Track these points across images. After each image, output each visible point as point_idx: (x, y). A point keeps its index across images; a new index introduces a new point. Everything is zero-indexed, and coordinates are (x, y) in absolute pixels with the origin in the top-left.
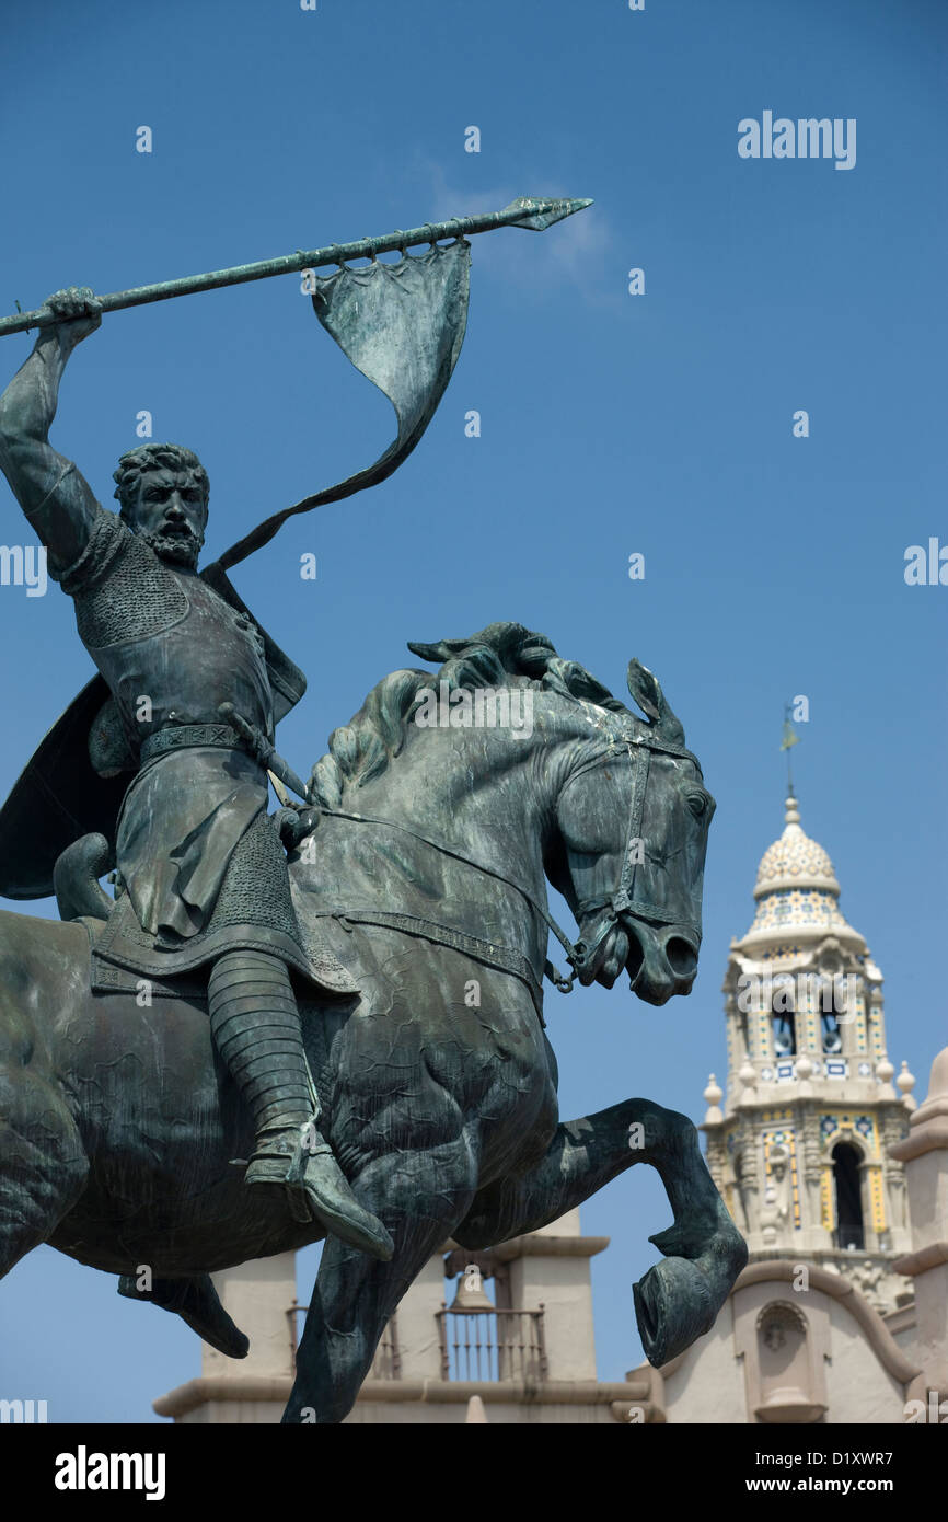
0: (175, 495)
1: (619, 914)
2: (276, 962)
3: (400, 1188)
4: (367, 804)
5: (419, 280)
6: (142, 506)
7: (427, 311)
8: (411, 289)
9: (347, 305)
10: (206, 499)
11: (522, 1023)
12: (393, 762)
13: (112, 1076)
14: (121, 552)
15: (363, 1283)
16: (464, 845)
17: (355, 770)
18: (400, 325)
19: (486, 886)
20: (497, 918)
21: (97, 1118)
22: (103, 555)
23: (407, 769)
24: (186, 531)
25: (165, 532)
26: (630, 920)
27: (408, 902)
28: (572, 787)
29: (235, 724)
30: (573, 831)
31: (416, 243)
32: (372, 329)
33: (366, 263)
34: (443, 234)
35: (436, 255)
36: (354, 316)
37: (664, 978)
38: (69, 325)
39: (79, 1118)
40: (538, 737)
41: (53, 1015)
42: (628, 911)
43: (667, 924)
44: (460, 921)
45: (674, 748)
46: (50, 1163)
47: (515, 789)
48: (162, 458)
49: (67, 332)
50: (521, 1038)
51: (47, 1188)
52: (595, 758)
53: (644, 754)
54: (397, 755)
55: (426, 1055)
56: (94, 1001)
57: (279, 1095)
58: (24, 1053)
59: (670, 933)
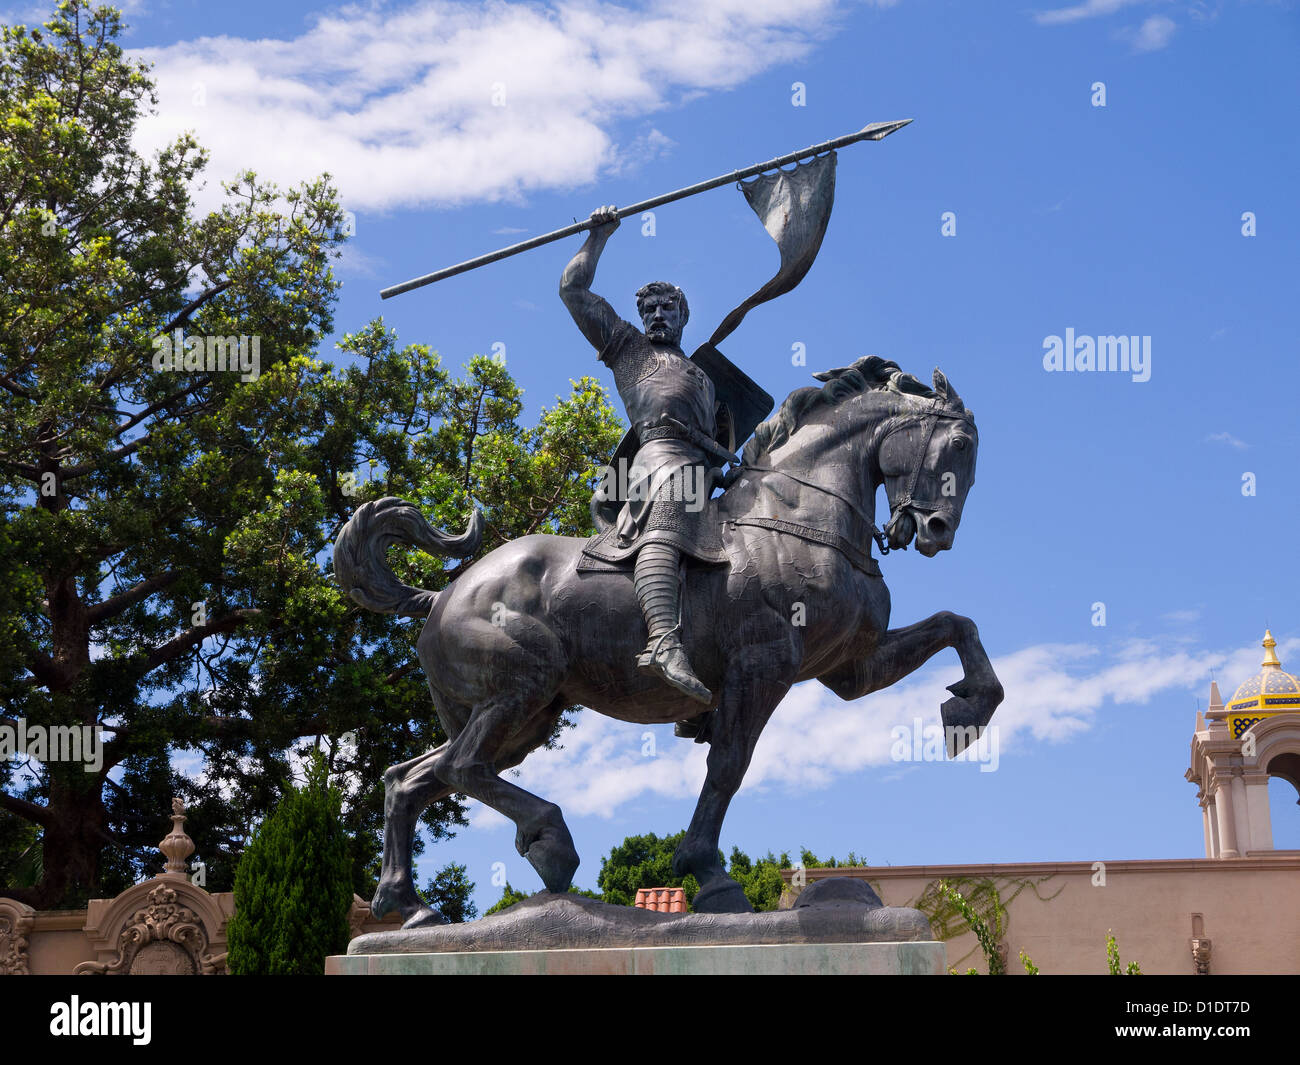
0: (658, 309)
1: (905, 508)
2: (669, 549)
3: (750, 666)
5: (805, 177)
7: (807, 192)
8: (800, 182)
9: (762, 195)
11: (827, 572)
12: (789, 439)
13: (581, 616)
15: (735, 720)
16: (816, 477)
17: (768, 443)
18: (788, 201)
19: (824, 500)
20: (827, 516)
21: (573, 639)
24: (665, 326)
25: (653, 328)
26: (910, 510)
27: (773, 511)
28: (886, 442)
29: (672, 424)
30: (883, 465)
31: (804, 158)
32: (774, 206)
33: (776, 171)
34: (820, 150)
35: (816, 163)
36: (767, 200)
37: (927, 541)
38: (602, 227)
39: (563, 639)
40: (873, 416)
41: (553, 585)
42: (910, 506)
43: (933, 511)
44: (805, 520)
45: (954, 413)
46: (543, 663)
47: (854, 445)
48: (653, 290)
49: (601, 230)
50: (826, 579)
51: (542, 677)
52: (903, 424)
53: (934, 419)
54: (792, 434)
55: (764, 593)
56: (578, 577)
57: (657, 619)
58: (532, 606)
59: (932, 516)
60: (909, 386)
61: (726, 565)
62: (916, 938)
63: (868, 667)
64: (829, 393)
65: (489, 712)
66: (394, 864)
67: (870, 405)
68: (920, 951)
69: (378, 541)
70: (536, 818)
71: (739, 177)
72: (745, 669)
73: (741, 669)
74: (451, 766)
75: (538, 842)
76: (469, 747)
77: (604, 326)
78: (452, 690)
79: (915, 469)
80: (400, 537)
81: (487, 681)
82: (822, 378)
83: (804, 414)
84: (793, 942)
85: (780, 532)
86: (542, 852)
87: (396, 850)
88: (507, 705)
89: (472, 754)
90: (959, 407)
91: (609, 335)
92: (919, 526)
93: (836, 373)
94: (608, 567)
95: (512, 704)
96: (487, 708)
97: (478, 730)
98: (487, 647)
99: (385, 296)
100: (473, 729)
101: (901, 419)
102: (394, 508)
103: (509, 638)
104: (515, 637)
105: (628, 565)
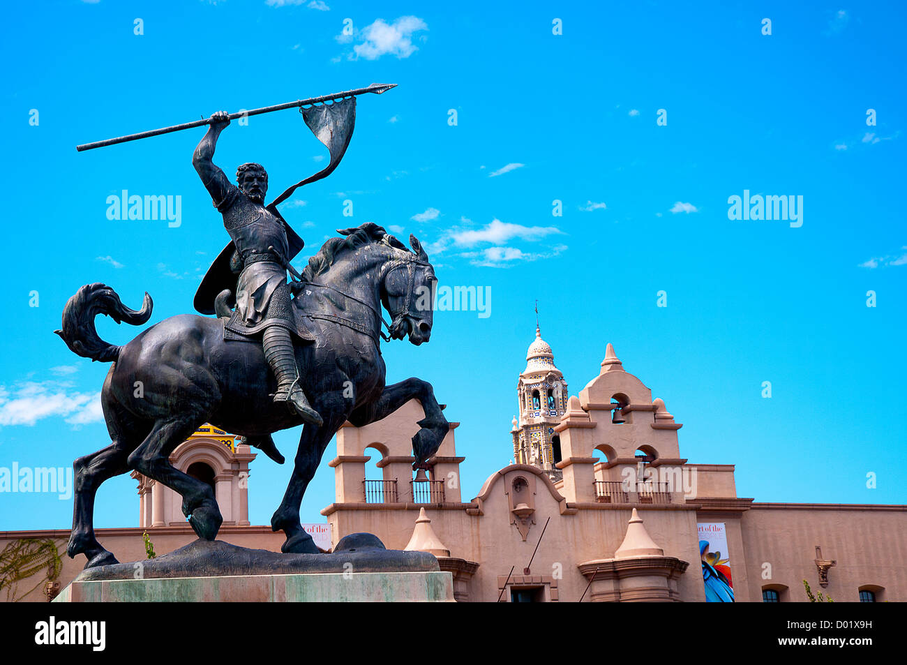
0: (256, 180)
1: (405, 316)
2: (286, 330)
4: (320, 281)
5: (339, 110)
6: (245, 183)
7: (341, 119)
8: (336, 113)
9: (314, 118)
10: (267, 181)
11: (370, 350)
12: (330, 267)
13: (230, 368)
14: (237, 198)
16: (353, 293)
17: (317, 271)
18: (331, 124)
19: (360, 307)
20: (363, 317)
21: (224, 382)
22: (231, 199)
23: (334, 269)
24: (260, 192)
25: (252, 192)
26: (408, 318)
27: (333, 312)
28: (389, 276)
29: (274, 253)
30: (389, 289)
31: (338, 98)
32: (323, 125)
33: (321, 104)
34: (347, 95)
35: (345, 102)
36: (317, 121)
37: (419, 336)
38: (219, 124)
39: (219, 381)
40: (379, 259)
41: (210, 347)
42: (408, 315)
43: (420, 319)
44: (351, 318)
45: (424, 263)
46: (208, 396)
47: (370, 276)
48: (251, 168)
49: (218, 126)
50: (371, 356)
51: (207, 404)
52: (398, 265)
53: (414, 264)
54: (331, 265)
55: (337, 361)
56: (225, 343)
57: (285, 372)
58: (200, 360)
59: (421, 322)
60: (395, 243)
61: (313, 342)
62: (433, 569)
63: (375, 407)
64: (351, 242)
65: (171, 425)
66: (82, 522)
67: (376, 252)
68: (438, 577)
69: (91, 311)
70: (199, 493)
71: (300, 104)
72: (325, 406)
73: (323, 406)
74: (141, 459)
75: (201, 508)
76: (154, 447)
77: (223, 186)
78: (142, 410)
79: (409, 292)
80: (104, 308)
81: (172, 405)
82: (344, 233)
83: (337, 254)
84: (364, 572)
85: (341, 325)
86: (204, 515)
87: (84, 512)
88: (185, 421)
89: (157, 451)
91: (226, 192)
92: (413, 327)
93: (352, 231)
94: (242, 338)
95: (187, 420)
96: (169, 422)
97: (161, 436)
98: (173, 384)
99: (81, 149)
100: (157, 435)
101: (396, 263)
102: (103, 290)
103: (186, 379)
104: (191, 379)
105: (258, 338)
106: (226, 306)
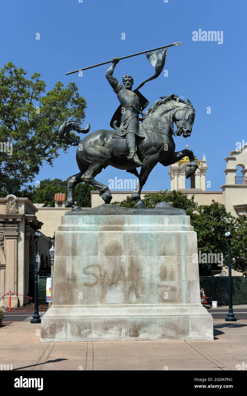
0: (128, 81)
2: (133, 134)
4: (151, 116)
5: (160, 53)
6: (125, 82)
7: (161, 57)
9: (151, 57)
12: (155, 111)
14: (121, 88)
16: (162, 120)
17: (150, 112)
18: (157, 59)
19: (164, 125)
20: (165, 128)
22: (119, 88)
23: (156, 112)
24: (129, 85)
25: (126, 85)
27: (154, 127)
28: (177, 113)
29: (132, 107)
30: (176, 118)
31: (160, 49)
32: (153, 59)
33: (153, 52)
34: (164, 47)
35: (162, 51)
37: (186, 134)
38: (116, 62)
39: (110, 152)
40: (174, 107)
41: (107, 141)
42: (182, 127)
45: (191, 108)
46: (106, 157)
47: (170, 113)
48: (127, 77)
53: (187, 109)
55: (153, 144)
56: (113, 139)
57: (131, 149)
58: (103, 145)
59: (187, 129)
60: (180, 101)
61: (144, 138)
64: (164, 101)
70: (103, 189)
71: (146, 52)
74: (85, 178)
76: (89, 174)
77: (116, 84)
79: (183, 119)
80: (73, 128)
82: (162, 98)
83: (158, 106)
85: (155, 131)
86: (105, 196)
90: (192, 106)
91: (117, 86)
92: (184, 131)
93: (165, 97)
94: (119, 137)
96: (93, 166)
97: (91, 170)
99: (67, 75)
101: (180, 108)
104: (100, 151)
106: (116, 126)
